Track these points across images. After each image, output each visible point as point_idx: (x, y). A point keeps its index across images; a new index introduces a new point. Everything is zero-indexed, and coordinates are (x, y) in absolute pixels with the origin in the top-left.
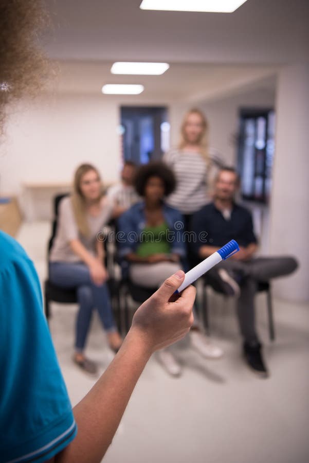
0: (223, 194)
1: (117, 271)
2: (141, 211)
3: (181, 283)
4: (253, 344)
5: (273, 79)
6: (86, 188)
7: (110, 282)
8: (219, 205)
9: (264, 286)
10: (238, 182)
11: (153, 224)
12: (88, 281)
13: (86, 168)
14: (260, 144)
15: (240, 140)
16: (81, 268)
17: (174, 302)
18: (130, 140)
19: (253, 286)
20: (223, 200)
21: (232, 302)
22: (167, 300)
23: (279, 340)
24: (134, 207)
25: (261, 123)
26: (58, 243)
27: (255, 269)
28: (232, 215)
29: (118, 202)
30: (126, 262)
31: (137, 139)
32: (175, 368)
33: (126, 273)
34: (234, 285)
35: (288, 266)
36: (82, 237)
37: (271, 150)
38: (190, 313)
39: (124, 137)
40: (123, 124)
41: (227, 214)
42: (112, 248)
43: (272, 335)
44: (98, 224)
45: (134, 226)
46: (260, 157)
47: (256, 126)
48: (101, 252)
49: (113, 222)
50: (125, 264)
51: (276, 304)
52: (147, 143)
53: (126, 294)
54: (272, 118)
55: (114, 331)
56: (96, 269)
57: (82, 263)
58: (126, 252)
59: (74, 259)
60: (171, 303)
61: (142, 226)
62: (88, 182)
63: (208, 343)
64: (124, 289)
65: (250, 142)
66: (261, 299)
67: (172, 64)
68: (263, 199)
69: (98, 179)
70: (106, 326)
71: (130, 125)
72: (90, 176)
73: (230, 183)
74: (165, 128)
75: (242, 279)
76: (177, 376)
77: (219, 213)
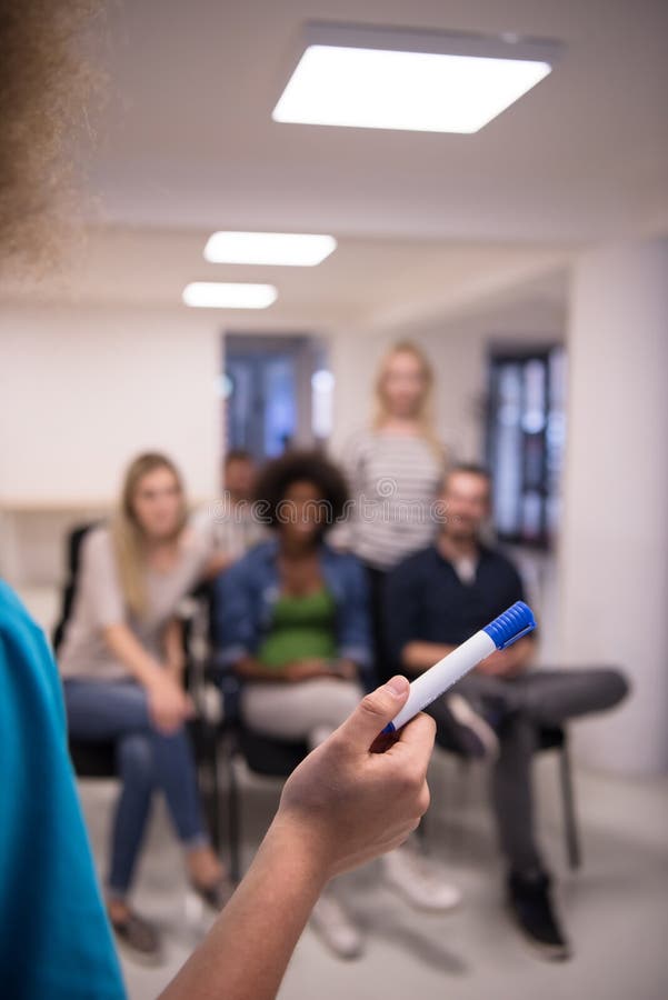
0: (456, 525)
1: (212, 701)
2: (270, 562)
3: (401, 705)
4: (532, 876)
5: (562, 277)
6: (146, 508)
7: (195, 725)
8: (448, 548)
9: (553, 738)
10: (487, 500)
11: (297, 590)
12: (143, 724)
13: (150, 462)
14: (534, 421)
15: (489, 410)
16: (130, 693)
17: (383, 752)
18: (243, 409)
19: (526, 735)
20: (458, 538)
21: (479, 773)
22: (366, 746)
23: (590, 867)
24: (254, 552)
25: (535, 374)
26: (76, 633)
27: (532, 695)
28: (479, 571)
29: (216, 543)
30: (233, 681)
31: (259, 406)
32: (346, 937)
33: (232, 705)
34: (485, 733)
35: (607, 690)
36: (133, 618)
37: (556, 436)
38: (422, 783)
39: (231, 402)
40: (229, 373)
41: (466, 568)
42: (200, 648)
43: (574, 856)
44: (170, 591)
45: (253, 593)
46: (534, 451)
47: (522, 381)
48: (175, 655)
49: (206, 589)
50: (230, 684)
51: (581, 783)
52: (280, 416)
53: (233, 754)
54: (559, 365)
55: (202, 844)
56: (165, 696)
57: (133, 681)
58: (234, 655)
59: (114, 671)
60: (376, 756)
61: (273, 595)
62: (150, 495)
63: (425, 873)
64: (227, 744)
65: (509, 416)
66: (546, 766)
67: (343, 241)
68: (542, 541)
69: (177, 489)
70: (184, 833)
71: (244, 376)
72: (158, 480)
73: (474, 500)
74: (323, 383)
75: (504, 718)
76: (351, 955)
77: (447, 567)
